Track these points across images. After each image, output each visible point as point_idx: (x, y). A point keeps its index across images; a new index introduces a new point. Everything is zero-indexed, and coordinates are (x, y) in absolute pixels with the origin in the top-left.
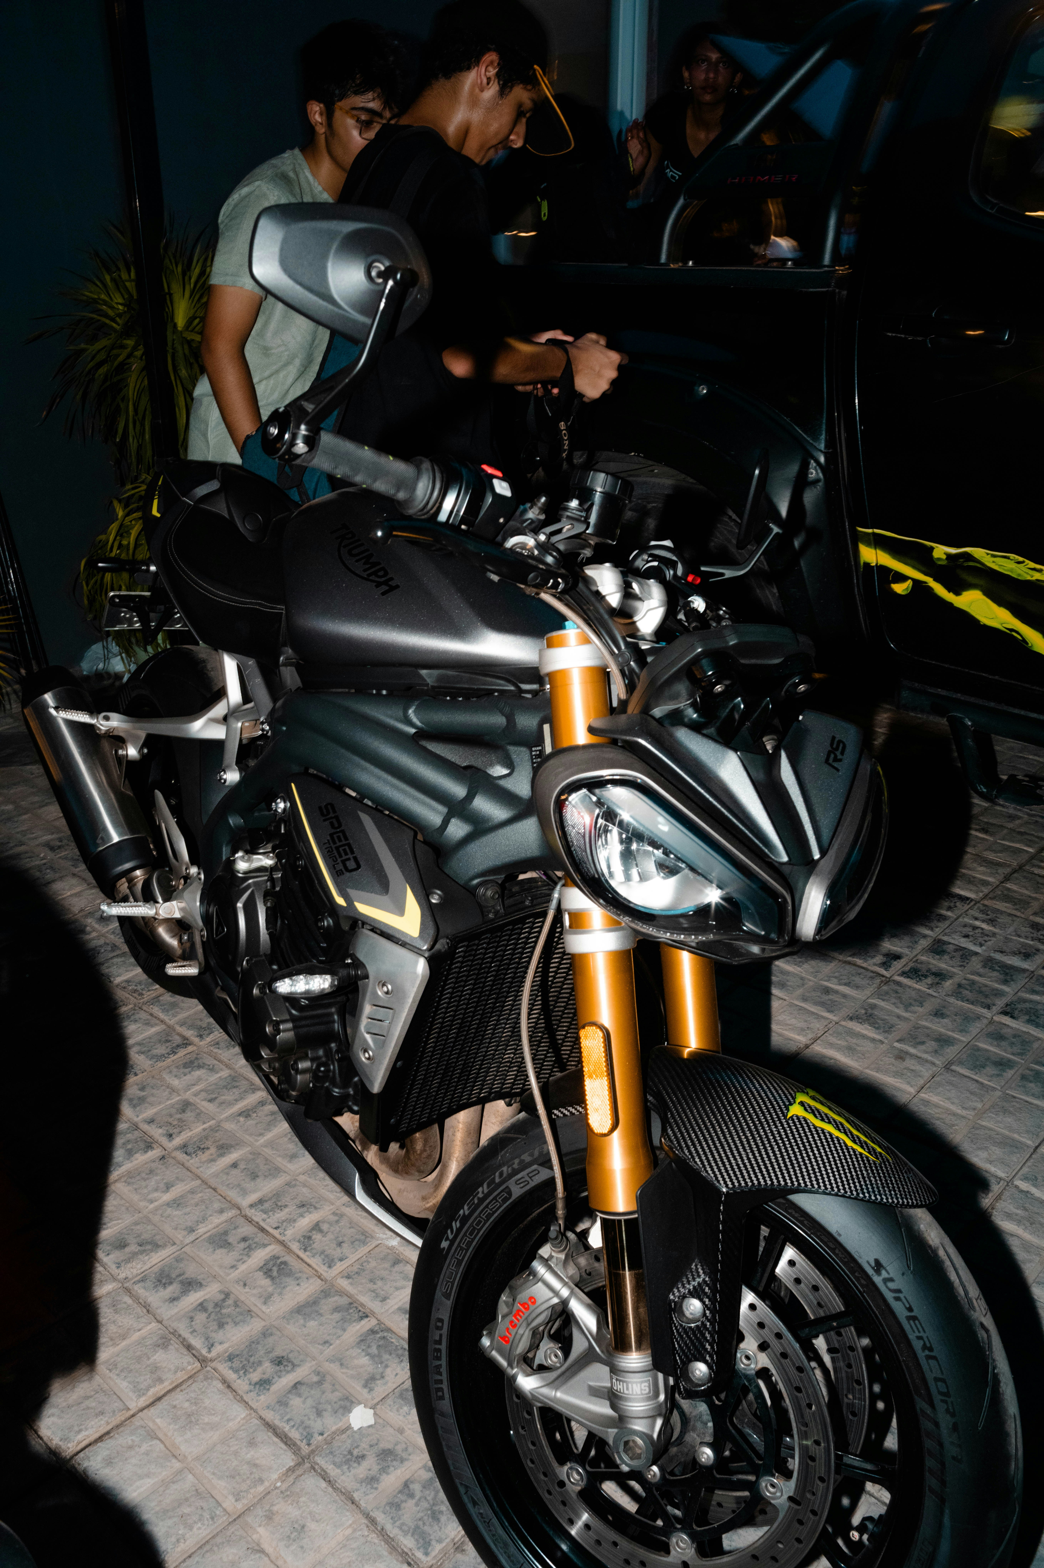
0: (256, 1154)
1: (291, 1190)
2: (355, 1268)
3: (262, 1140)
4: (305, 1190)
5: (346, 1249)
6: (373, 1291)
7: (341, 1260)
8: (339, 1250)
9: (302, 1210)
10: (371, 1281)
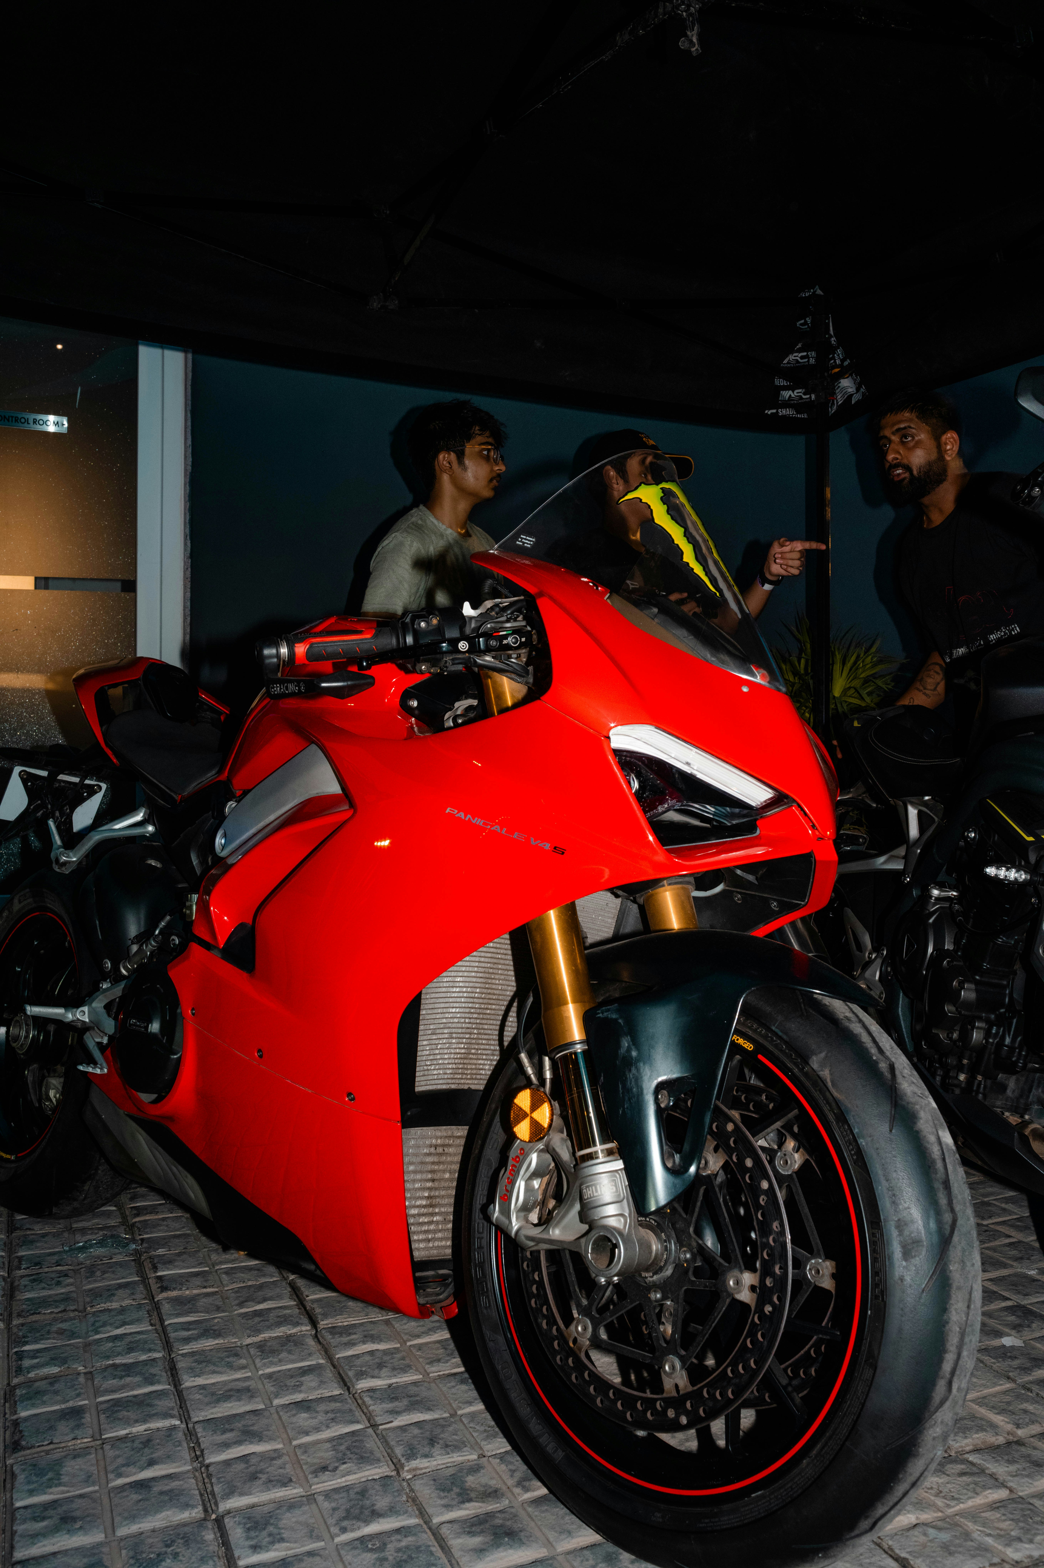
6: (1016, 1290)
10: (1012, 1285)
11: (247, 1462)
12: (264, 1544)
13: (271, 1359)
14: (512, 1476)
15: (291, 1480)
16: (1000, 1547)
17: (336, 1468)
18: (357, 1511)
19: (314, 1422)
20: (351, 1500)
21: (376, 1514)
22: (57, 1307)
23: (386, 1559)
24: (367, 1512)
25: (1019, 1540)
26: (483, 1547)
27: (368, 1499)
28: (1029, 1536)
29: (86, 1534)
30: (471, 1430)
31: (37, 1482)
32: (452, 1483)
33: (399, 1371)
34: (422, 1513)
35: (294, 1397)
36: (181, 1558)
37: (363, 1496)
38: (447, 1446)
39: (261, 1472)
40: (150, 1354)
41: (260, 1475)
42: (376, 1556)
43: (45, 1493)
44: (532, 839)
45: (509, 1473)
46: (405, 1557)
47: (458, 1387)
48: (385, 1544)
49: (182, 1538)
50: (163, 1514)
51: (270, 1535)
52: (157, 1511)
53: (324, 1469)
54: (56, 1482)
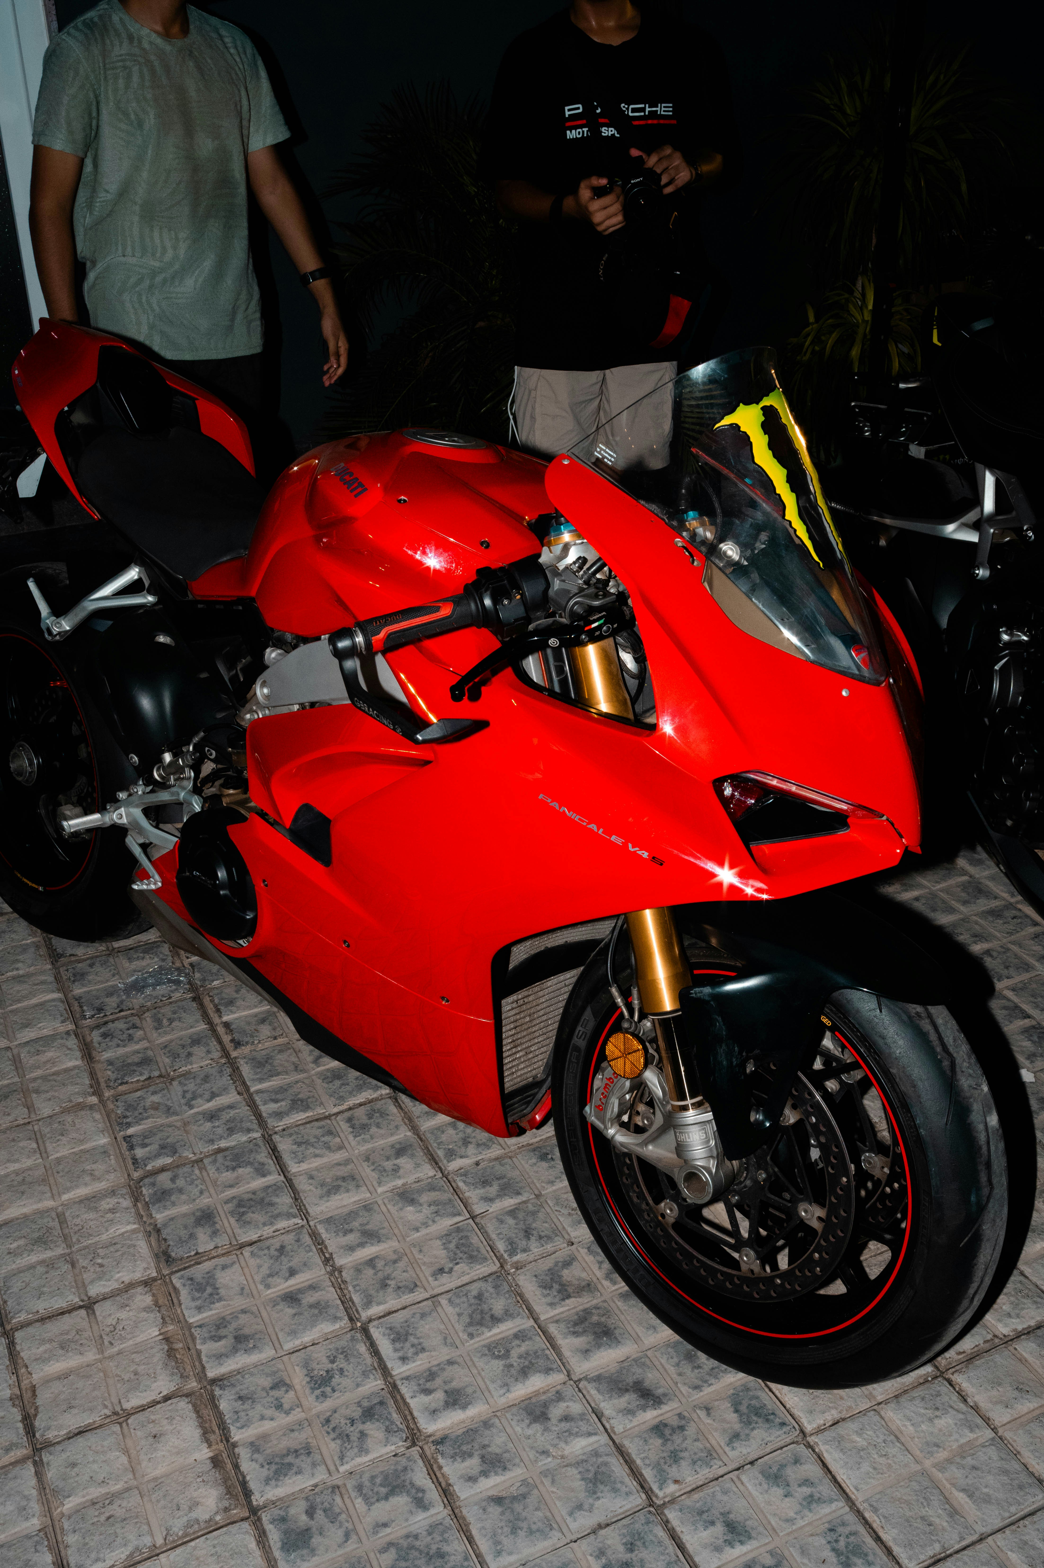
0: (934, 896)
1: (966, 924)
2: (1020, 985)
3: (939, 886)
4: (977, 927)
5: (1012, 971)
6: (1035, 1003)
7: (1008, 978)
8: (1006, 971)
9: (975, 939)
10: (1032, 996)
11: (374, 1267)
12: (410, 1355)
13: (363, 1136)
14: (600, 1268)
15: (416, 1286)
16: (993, 1322)
17: (451, 1270)
18: (479, 1317)
19: (420, 1217)
20: (471, 1305)
21: (496, 1320)
22: (141, 1075)
23: (512, 1366)
24: (487, 1317)
25: (1009, 1315)
26: (588, 1347)
27: (485, 1302)
28: (1017, 1311)
29: (261, 1352)
30: (557, 1213)
31: (200, 1297)
32: (552, 1279)
33: (483, 1147)
34: (533, 1315)
35: (394, 1183)
36: (346, 1373)
37: (480, 1300)
38: (541, 1237)
39: (388, 1277)
40: (250, 1135)
41: (389, 1282)
42: (503, 1362)
43: (211, 1310)
44: (630, 845)
45: (597, 1265)
46: (527, 1363)
47: (538, 1164)
48: (508, 1351)
49: (342, 1353)
50: (318, 1328)
51: (413, 1346)
52: (313, 1326)
53: (441, 1270)
54: (216, 1297)
